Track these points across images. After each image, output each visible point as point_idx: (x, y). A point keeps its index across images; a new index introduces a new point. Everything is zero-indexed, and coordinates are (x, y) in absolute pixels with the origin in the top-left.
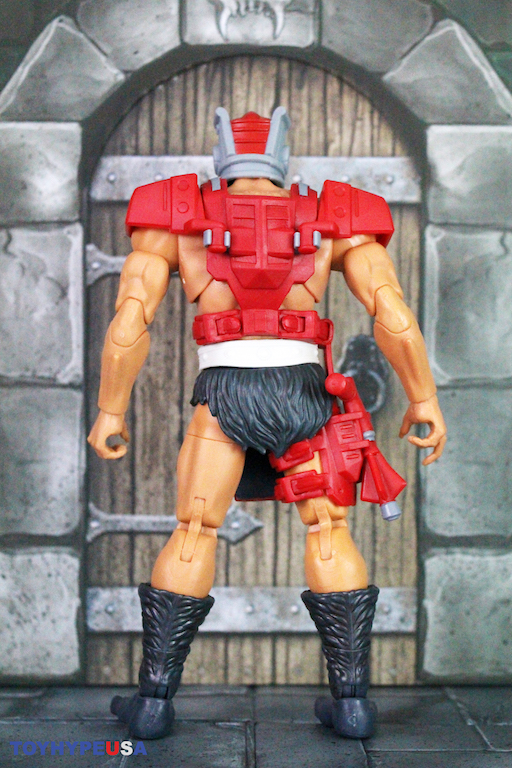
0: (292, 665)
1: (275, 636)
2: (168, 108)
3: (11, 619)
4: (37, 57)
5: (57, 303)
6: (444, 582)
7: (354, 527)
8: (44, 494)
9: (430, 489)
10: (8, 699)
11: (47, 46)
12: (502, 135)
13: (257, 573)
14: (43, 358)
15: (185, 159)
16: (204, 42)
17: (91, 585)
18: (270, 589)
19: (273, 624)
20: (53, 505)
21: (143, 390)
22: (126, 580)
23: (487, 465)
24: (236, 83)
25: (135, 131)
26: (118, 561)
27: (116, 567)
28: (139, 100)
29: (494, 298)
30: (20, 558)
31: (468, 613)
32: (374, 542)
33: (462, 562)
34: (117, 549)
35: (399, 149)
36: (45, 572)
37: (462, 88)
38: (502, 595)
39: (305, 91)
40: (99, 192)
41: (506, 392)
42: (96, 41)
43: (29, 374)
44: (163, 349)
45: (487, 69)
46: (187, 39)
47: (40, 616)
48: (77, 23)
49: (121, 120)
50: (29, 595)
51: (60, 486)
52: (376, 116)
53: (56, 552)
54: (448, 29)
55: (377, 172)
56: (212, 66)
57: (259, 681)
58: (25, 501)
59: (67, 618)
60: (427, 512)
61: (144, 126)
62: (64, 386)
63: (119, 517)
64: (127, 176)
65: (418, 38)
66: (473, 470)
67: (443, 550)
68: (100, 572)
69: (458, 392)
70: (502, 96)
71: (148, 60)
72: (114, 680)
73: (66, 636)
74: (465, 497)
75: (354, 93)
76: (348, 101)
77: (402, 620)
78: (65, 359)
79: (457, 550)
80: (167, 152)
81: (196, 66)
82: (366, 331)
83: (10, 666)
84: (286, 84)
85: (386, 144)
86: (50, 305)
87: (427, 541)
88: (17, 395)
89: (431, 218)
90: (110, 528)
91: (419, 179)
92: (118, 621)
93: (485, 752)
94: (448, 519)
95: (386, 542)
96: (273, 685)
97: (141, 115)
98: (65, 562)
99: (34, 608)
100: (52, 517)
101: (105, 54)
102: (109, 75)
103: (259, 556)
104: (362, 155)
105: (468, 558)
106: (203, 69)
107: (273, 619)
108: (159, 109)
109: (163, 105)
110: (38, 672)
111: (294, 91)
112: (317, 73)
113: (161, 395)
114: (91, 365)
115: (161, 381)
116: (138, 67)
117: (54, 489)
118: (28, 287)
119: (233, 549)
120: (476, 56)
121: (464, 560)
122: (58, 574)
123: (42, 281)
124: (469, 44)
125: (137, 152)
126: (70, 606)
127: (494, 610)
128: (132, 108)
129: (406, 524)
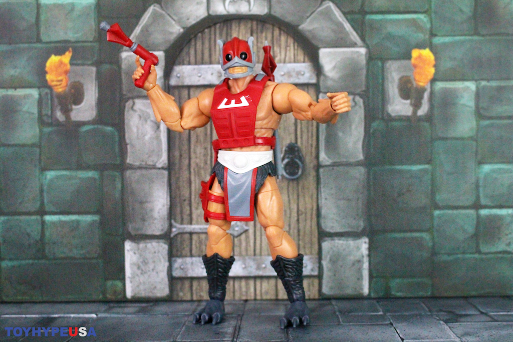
0: (263, 291)
1: (255, 278)
2: (203, 43)
3: (139, 272)
4: (145, 22)
5: (156, 132)
6: (331, 253)
7: (290, 229)
8: (152, 216)
9: (323, 212)
10: (137, 307)
11: (149, 18)
12: (352, 52)
13: (247, 250)
14: (149, 156)
15: (211, 66)
16: (218, 13)
17: (174, 257)
18: (253, 257)
19: (255, 273)
20: (155, 221)
21: (194, 169)
22: (189, 254)
23: (349, 200)
24: (233, 31)
25: (188, 54)
26: (185, 246)
27: (184, 249)
28: (190, 40)
29: (350, 126)
30: (142, 245)
31: (341, 266)
32: (299, 235)
33: (338, 243)
34: (184, 241)
35: (306, 59)
36: (153, 251)
37: (334, 31)
38: (357, 258)
39: (264, 34)
40: (173, 82)
41: (357, 167)
42: (171, 15)
43: (144, 163)
44: (203, 151)
45: (346, 23)
46: (211, 12)
47: (151, 271)
48: (162, 7)
49: (182, 49)
50: (146, 261)
51: (159, 213)
52: (296, 44)
53: (157, 242)
54: (328, 5)
55: (297, 70)
56: (222, 24)
57: (249, 298)
58: (143, 220)
59: (163, 271)
60: (322, 221)
61: (192, 52)
62: (159, 169)
63: (185, 226)
64: (186, 74)
65: (314, 9)
66: (342, 202)
67: (330, 238)
68: (177, 251)
69: (335, 168)
70: (352, 34)
71: (193, 22)
72: (185, 298)
73: (163, 279)
74: (339, 215)
75: (286, 35)
76: (283, 38)
77: (312, 270)
78: (159, 156)
79: (336, 238)
80: (202, 63)
81: (215, 24)
82: (293, 141)
83: (139, 293)
84: (255, 31)
85: (301, 57)
86: (153, 133)
87: (323, 235)
88: (139, 172)
89: (322, 90)
90: (181, 231)
91: (316, 72)
92: (186, 272)
93: (338, 325)
94: (331, 224)
95: (304, 236)
96: (255, 299)
97: (191, 46)
98: (161, 246)
99: (149, 267)
100: (155, 227)
101: (174, 20)
102: (176, 30)
103: (247, 243)
104: (290, 62)
105: (341, 242)
106: (218, 26)
107: (254, 271)
108: (199, 44)
109: (201, 43)
110: (151, 295)
111: (259, 34)
112: (269, 26)
113: (202, 172)
114: (171, 159)
115: (202, 165)
116: (189, 25)
117: (156, 214)
118: (143, 125)
119: (236, 239)
120: (340, 16)
121: (339, 243)
122: (159, 252)
123: (149, 122)
124: (337, 12)
125: (189, 64)
126: (164, 266)
127: (353, 264)
128: (187, 44)
129: (313, 227)
